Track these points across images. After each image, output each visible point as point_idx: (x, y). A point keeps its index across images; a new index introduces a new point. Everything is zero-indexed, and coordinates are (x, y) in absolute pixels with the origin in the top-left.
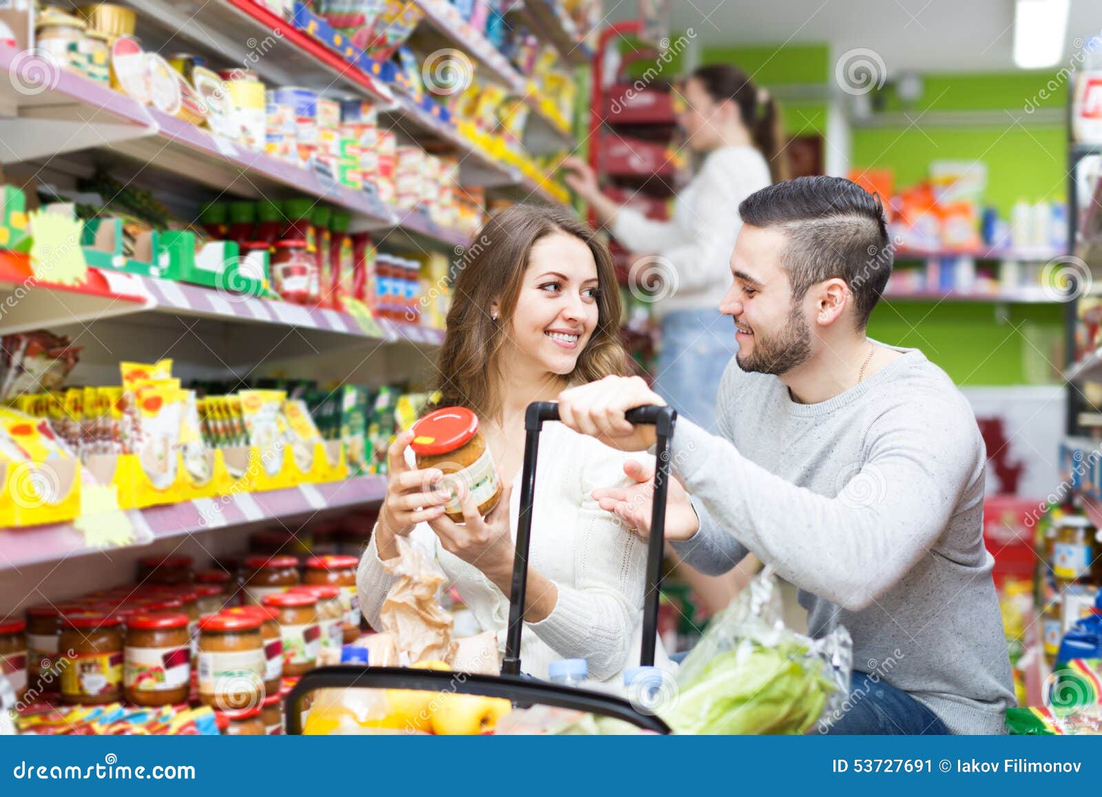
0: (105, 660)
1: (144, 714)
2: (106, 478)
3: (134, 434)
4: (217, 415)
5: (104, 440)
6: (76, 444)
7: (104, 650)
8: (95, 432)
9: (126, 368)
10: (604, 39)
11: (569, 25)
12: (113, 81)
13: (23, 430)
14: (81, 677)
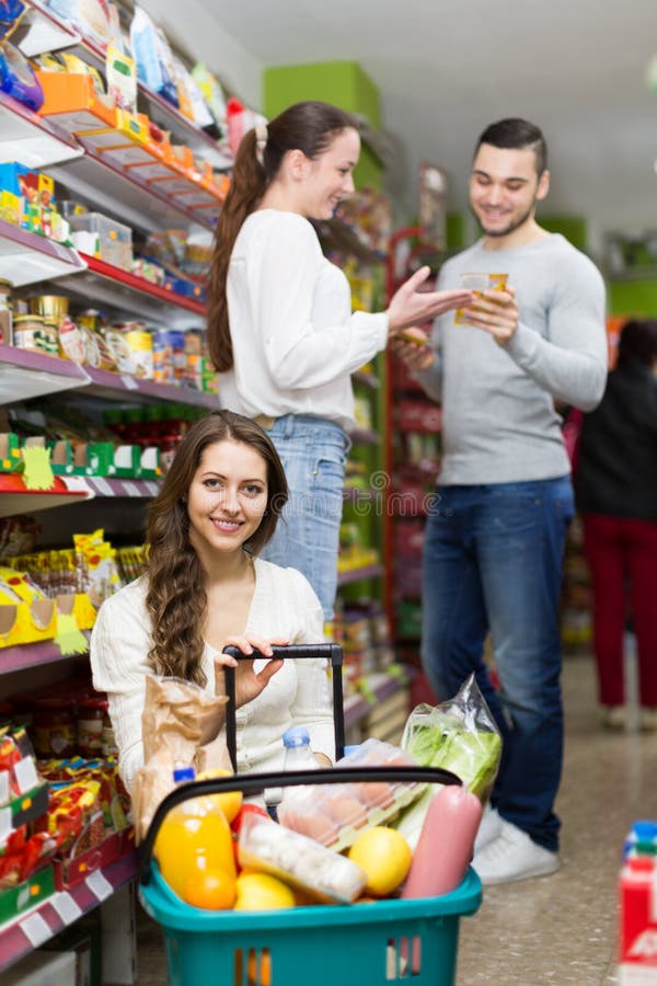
0: (66, 730)
1: (96, 763)
2: (69, 610)
3: (84, 580)
4: (129, 561)
5: (64, 584)
6: (47, 588)
7: (65, 723)
8: (59, 579)
9: (77, 538)
10: (394, 243)
11: (364, 239)
12: (60, 351)
13: (14, 582)
14: (50, 741)
